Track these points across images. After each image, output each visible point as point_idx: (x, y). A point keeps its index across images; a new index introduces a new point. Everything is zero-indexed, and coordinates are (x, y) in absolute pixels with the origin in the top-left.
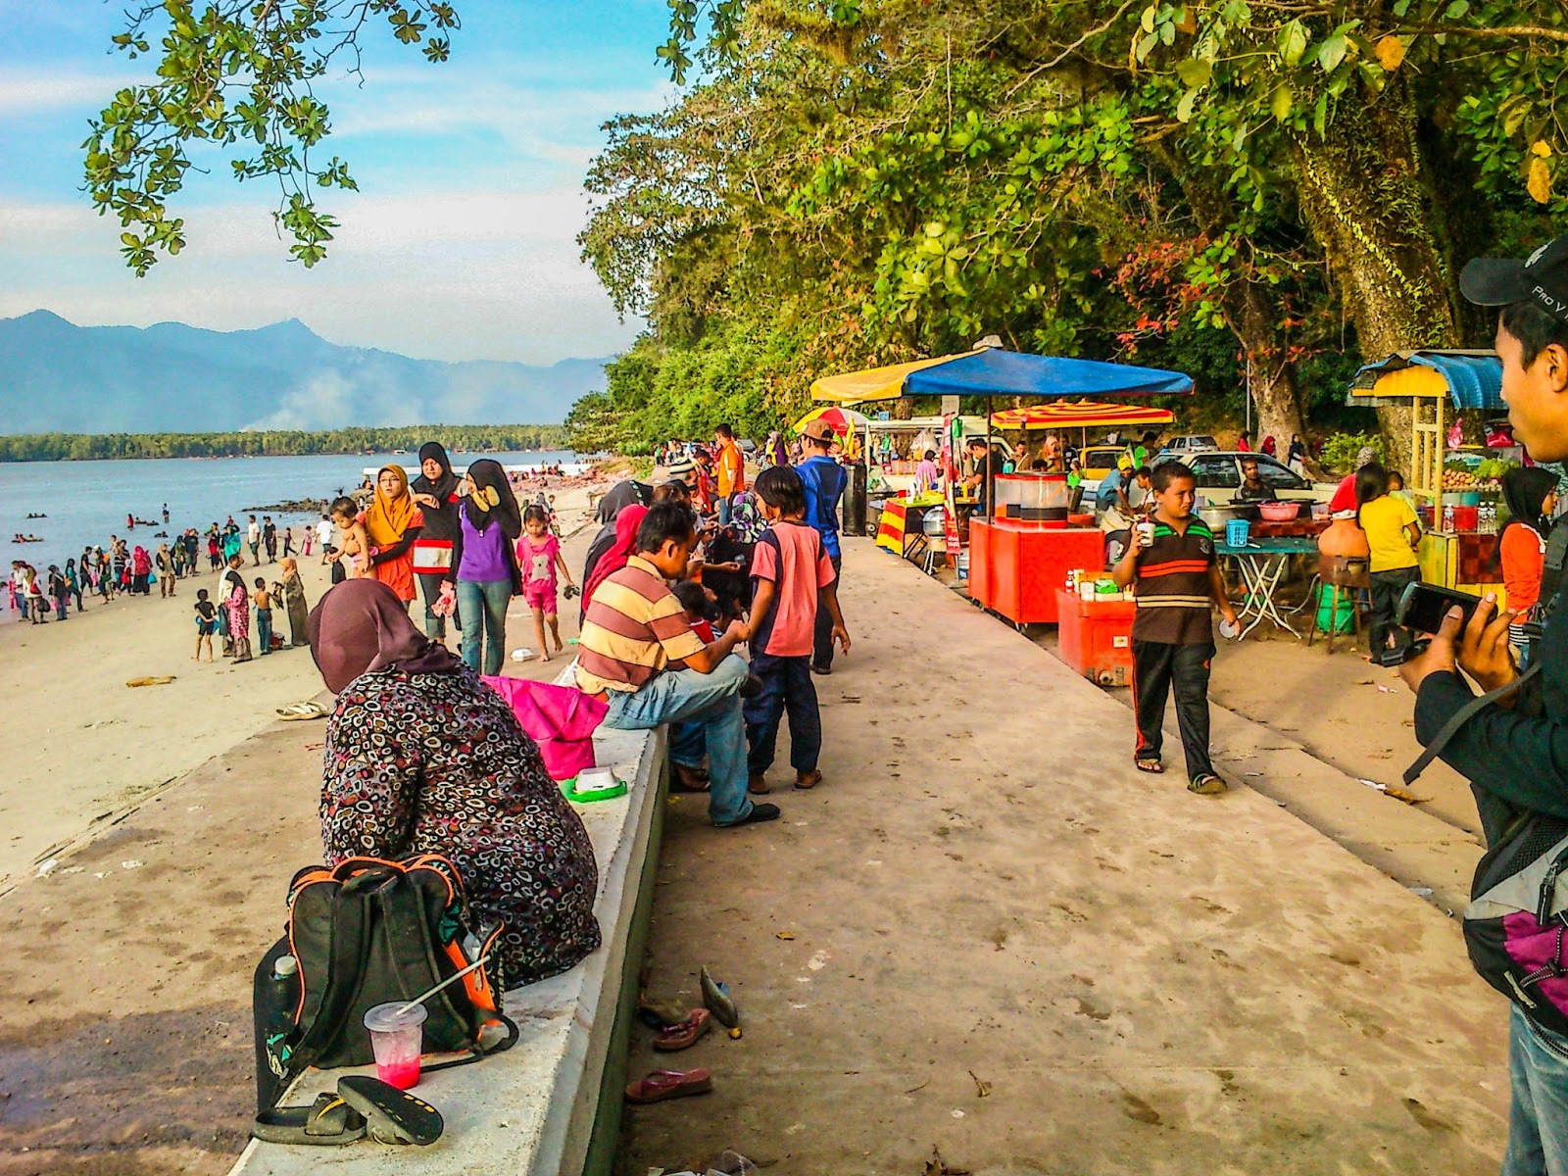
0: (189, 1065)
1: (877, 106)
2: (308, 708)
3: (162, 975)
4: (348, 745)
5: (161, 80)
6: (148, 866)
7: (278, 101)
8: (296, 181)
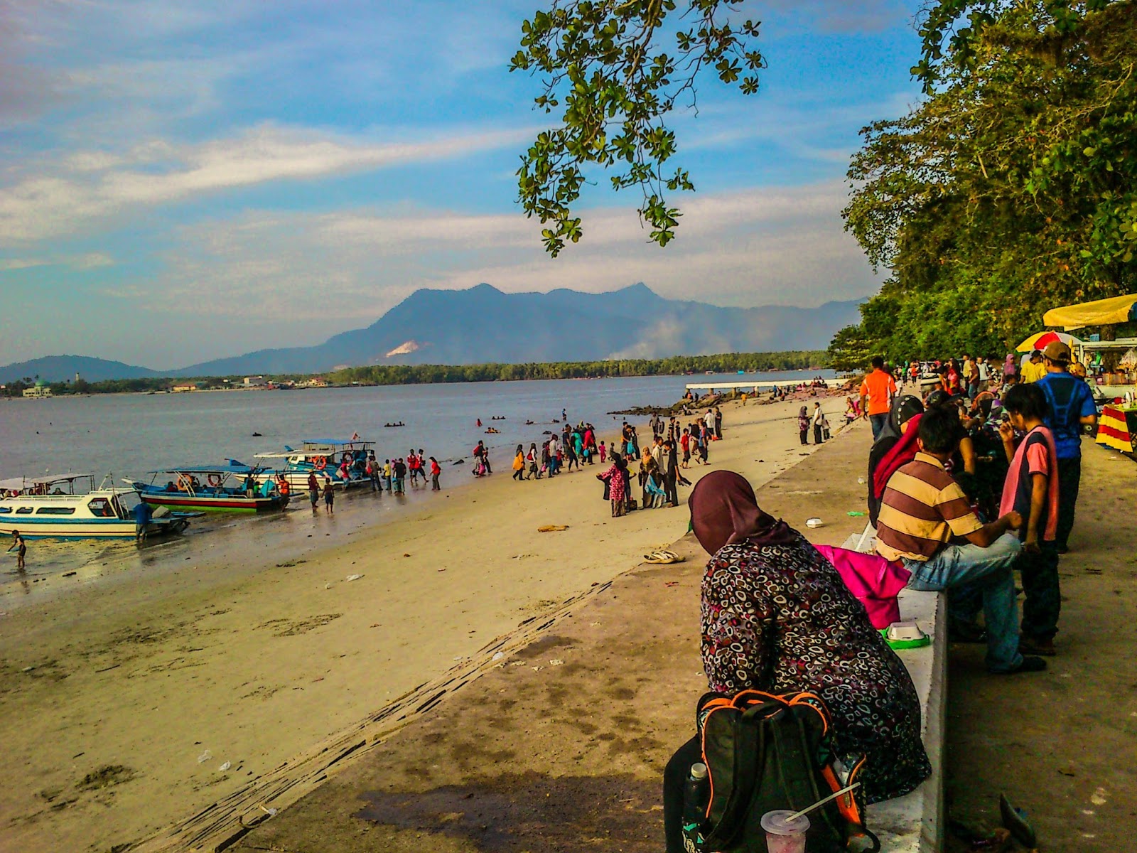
0: (604, 821)
1: (1080, 96)
2: (665, 556)
3: (581, 748)
4: (719, 600)
5: (565, 124)
6: (567, 664)
7: (641, 131)
8: (653, 186)
